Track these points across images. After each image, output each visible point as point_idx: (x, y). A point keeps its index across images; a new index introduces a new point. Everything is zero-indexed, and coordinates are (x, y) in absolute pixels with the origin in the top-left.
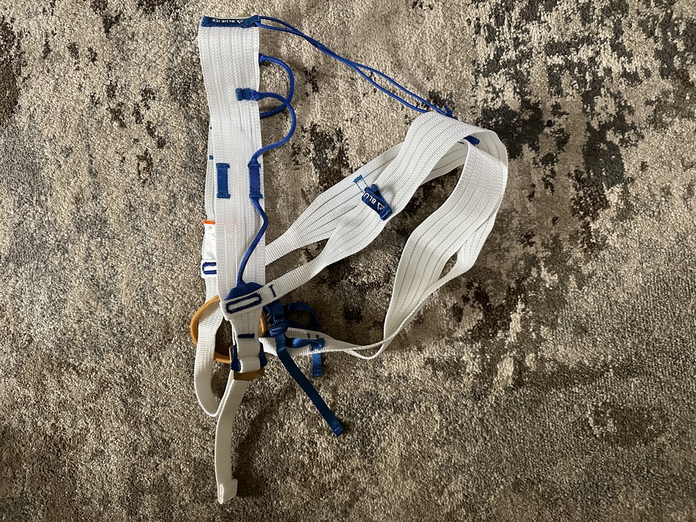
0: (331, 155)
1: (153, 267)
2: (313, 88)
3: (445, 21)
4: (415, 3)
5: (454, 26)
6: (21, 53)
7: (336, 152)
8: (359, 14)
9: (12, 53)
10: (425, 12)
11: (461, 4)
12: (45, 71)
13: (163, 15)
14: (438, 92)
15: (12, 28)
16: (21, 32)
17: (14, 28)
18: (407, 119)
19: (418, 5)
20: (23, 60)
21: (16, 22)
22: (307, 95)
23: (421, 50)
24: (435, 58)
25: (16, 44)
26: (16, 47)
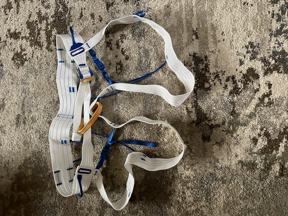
0: (202, 66)
1: (120, 110)
2: (196, 37)
3: (258, 11)
4: (245, 3)
5: (262, 14)
6: (70, 16)
7: (204, 65)
8: (219, 7)
9: (66, 16)
10: (249, 7)
11: (266, 4)
12: (80, 24)
13: (132, 3)
14: (253, 42)
15: (67, 6)
16: (71, 7)
17: (68, 6)
18: (238, 53)
19: (246, 4)
20: (71, 19)
21: (69, 3)
22: (193, 40)
23: (246, 24)
24: (252, 27)
25: (68, 13)
26: (68, 14)
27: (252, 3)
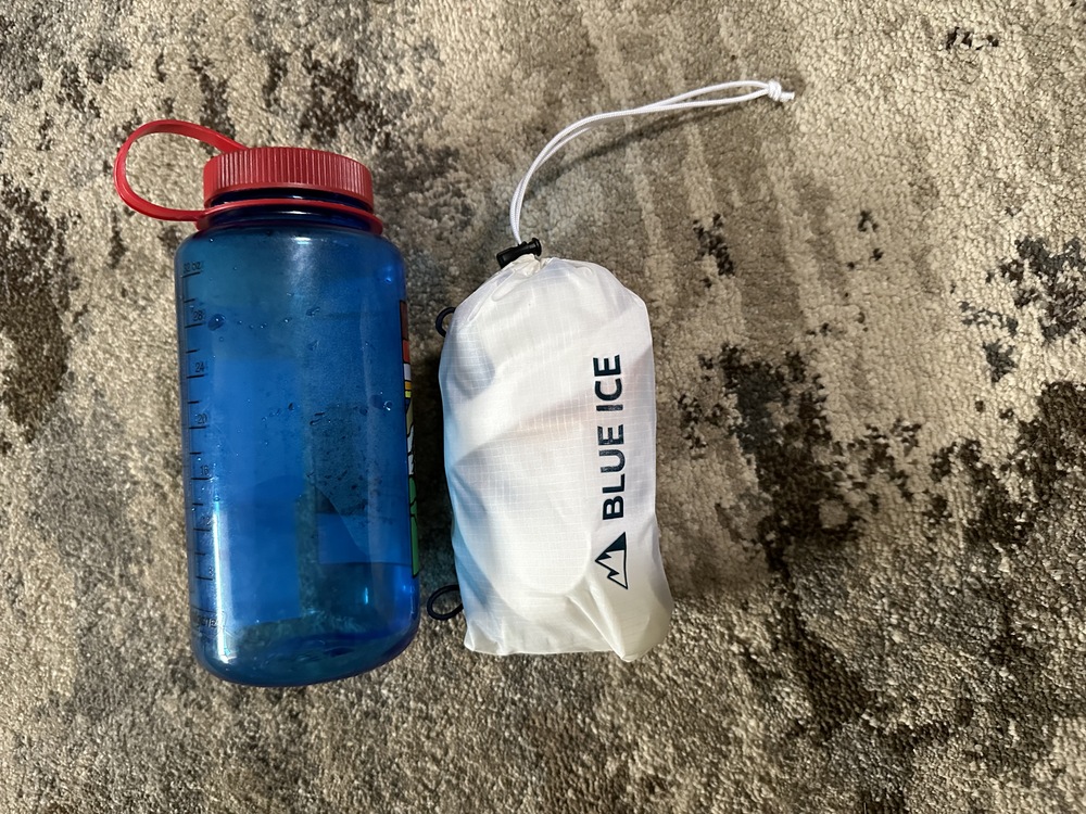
0: (781, 416)
2: (720, 265)
4: (952, 37)
5: (1059, 77)
6: (67, 261)
7: (793, 407)
9: (48, 264)
10: (981, 53)
12: (118, 294)
14: (1040, 241)
15: (45, 212)
16: (63, 218)
17: (49, 210)
18: (969, 312)
19: (959, 38)
20: (70, 276)
21: (53, 198)
22: (708, 283)
23: (983, 148)
24: (1021, 162)
25: (55, 244)
26: (56, 250)
27: (992, 31)
